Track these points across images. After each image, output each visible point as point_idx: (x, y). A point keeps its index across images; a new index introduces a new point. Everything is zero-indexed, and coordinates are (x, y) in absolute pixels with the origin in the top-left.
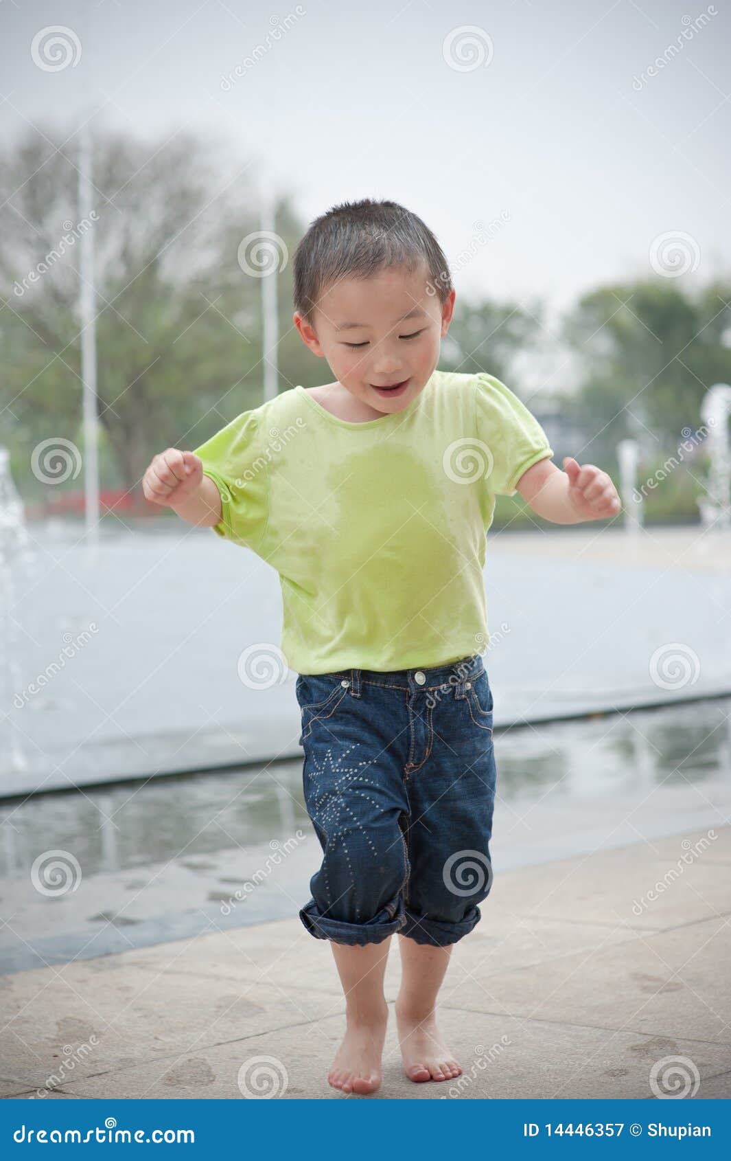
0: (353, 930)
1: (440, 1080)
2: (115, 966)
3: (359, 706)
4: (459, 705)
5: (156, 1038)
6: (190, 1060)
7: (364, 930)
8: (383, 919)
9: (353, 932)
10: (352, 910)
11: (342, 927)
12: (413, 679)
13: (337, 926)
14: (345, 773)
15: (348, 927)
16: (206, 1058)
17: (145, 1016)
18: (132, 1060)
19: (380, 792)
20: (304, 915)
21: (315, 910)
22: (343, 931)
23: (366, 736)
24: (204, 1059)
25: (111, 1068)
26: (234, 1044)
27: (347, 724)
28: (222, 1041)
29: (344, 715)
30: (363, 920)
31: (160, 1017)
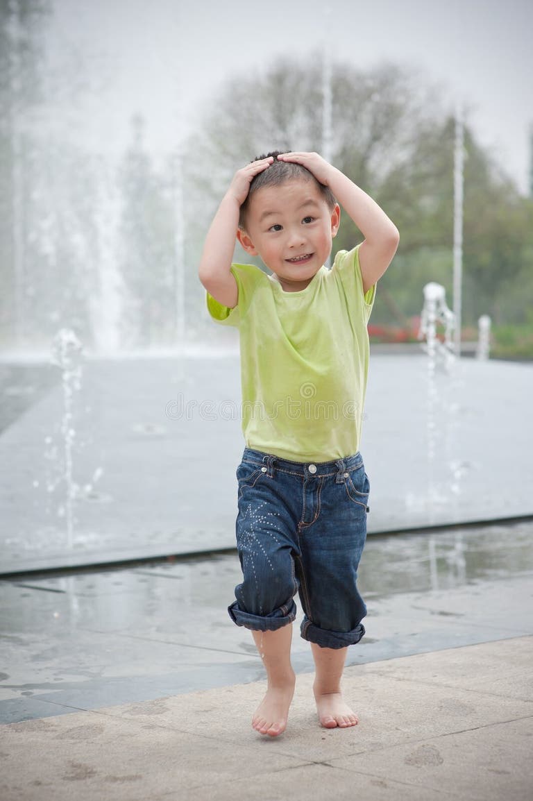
0: (257, 620)
1: (344, 727)
2: (362, 673)
3: (272, 482)
4: (339, 487)
5: (397, 729)
6: (423, 746)
7: (264, 620)
8: (277, 614)
9: (257, 621)
10: (257, 607)
11: (250, 617)
12: (308, 469)
13: (247, 617)
14: (258, 518)
15: (253, 618)
16: (435, 745)
17: (387, 711)
18: (380, 744)
19: (280, 533)
20: (231, 609)
21: (237, 607)
22: (250, 620)
23: (275, 499)
24: (434, 746)
25: (365, 750)
26: (455, 735)
27: (263, 491)
28: (446, 733)
29: (261, 486)
30: (264, 615)
31: (398, 713)
